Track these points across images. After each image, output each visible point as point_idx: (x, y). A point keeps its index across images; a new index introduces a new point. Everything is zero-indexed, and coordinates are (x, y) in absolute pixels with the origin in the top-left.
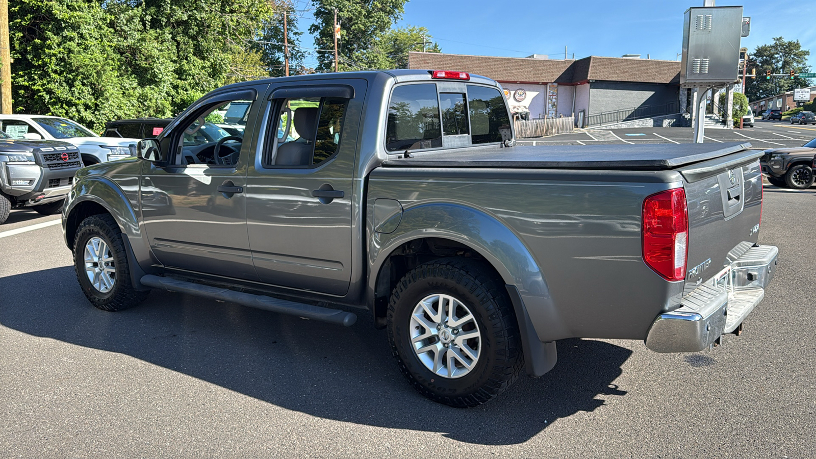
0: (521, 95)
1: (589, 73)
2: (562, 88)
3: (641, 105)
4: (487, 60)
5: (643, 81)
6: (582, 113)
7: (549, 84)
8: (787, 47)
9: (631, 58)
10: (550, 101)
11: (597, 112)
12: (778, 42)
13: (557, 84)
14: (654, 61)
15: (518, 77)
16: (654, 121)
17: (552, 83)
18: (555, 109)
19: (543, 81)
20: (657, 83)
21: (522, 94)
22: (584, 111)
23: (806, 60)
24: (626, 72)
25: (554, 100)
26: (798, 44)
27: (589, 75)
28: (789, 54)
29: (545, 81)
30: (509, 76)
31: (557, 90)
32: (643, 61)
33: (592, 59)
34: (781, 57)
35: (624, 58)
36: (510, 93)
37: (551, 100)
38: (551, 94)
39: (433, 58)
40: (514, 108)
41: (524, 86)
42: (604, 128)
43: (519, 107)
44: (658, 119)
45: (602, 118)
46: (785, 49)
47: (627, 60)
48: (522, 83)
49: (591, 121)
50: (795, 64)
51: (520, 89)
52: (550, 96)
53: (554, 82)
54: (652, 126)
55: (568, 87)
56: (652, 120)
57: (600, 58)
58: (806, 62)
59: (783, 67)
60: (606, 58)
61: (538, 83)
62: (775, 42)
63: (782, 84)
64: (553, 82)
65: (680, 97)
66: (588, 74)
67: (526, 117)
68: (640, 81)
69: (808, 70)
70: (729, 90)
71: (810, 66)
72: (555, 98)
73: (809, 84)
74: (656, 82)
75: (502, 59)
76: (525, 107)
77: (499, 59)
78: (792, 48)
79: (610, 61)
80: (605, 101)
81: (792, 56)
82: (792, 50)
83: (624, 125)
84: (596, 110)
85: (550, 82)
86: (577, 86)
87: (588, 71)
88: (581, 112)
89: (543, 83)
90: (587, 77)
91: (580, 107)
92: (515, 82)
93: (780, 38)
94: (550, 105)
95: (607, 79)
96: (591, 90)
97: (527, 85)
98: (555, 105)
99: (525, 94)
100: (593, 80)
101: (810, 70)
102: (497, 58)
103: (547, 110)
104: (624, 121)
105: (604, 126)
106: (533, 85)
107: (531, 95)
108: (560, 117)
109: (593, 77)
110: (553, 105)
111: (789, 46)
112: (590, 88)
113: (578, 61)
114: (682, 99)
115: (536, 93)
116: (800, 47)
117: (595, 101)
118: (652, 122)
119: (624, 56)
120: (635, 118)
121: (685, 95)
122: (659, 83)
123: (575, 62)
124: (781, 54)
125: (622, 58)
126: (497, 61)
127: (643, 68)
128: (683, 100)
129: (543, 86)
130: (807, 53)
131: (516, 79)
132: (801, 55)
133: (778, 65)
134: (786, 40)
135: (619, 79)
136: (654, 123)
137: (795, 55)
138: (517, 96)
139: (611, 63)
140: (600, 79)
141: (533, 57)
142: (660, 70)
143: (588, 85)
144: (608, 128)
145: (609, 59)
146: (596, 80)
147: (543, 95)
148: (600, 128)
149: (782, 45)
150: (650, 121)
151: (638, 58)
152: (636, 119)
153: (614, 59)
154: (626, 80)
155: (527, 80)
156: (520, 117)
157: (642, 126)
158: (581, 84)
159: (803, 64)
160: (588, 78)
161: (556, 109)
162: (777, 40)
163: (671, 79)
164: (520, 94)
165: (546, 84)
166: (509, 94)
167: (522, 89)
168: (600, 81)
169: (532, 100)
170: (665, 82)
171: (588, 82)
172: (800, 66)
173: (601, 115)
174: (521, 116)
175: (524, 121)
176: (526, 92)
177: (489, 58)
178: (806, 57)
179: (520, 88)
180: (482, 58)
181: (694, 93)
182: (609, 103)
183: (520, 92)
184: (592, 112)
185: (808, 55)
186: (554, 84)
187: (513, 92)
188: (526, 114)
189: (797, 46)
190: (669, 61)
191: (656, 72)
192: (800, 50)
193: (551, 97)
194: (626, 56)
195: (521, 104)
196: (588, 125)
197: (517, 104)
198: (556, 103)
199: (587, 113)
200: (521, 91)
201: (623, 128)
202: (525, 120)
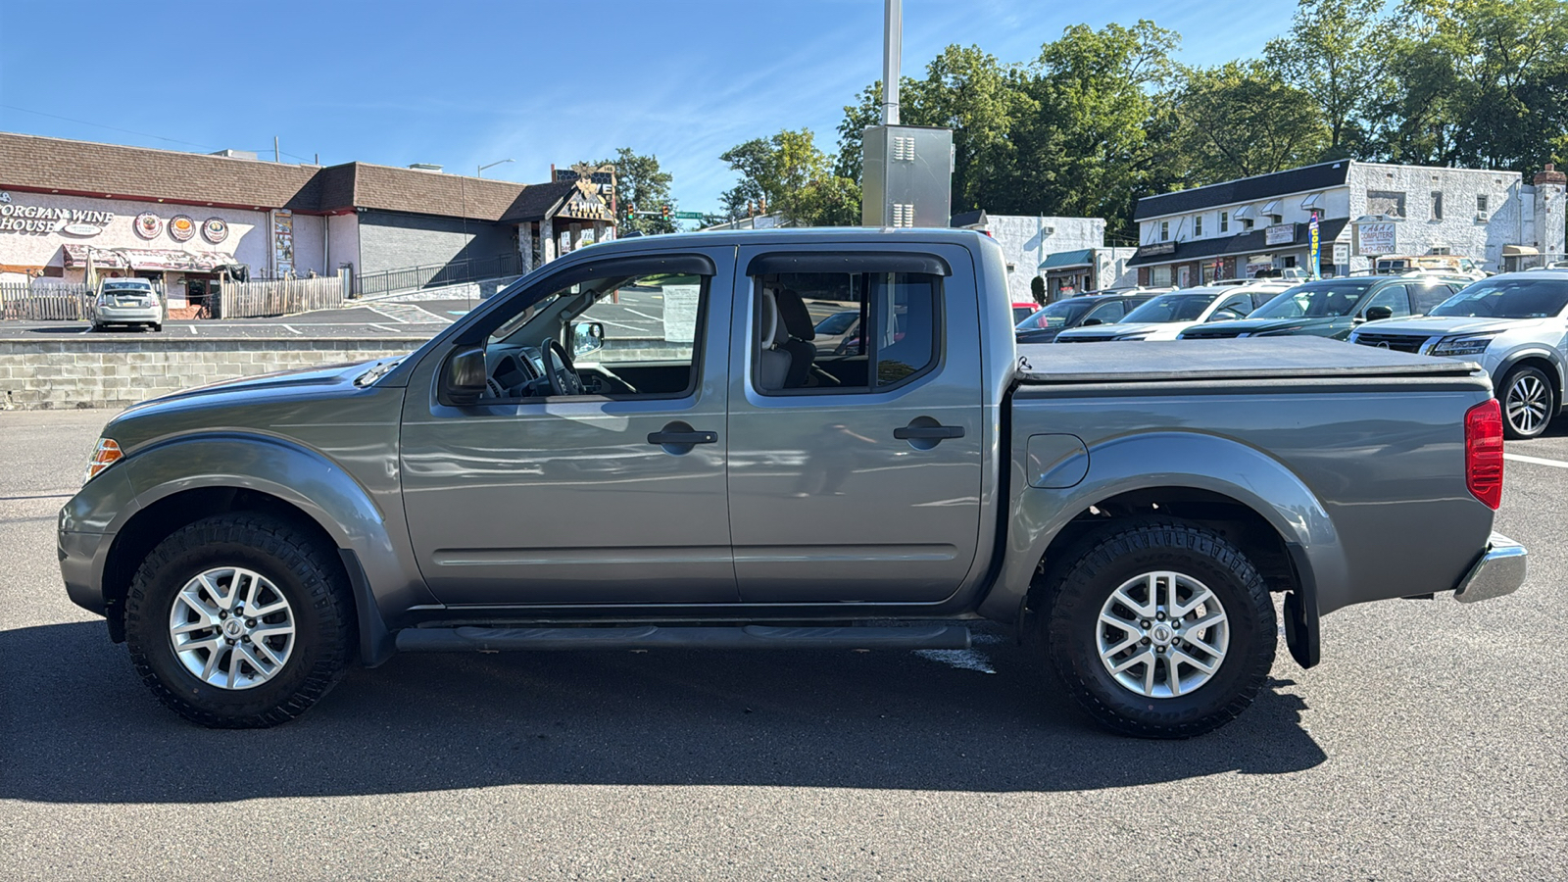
0: (216, 230)
1: (355, 194)
2: (300, 221)
3: (454, 259)
4: (137, 155)
5: (454, 215)
6: (348, 270)
7: (274, 211)
8: (639, 166)
9: (423, 171)
10: (279, 244)
11: (377, 270)
12: (625, 157)
13: (290, 212)
14: (470, 180)
15: (208, 194)
16: (483, 289)
17: (280, 209)
18: (290, 260)
19: (262, 205)
20: (478, 220)
21: (219, 228)
22: (350, 266)
23: (668, 189)
24: (424, 196)
25: (287, 243)
26: (655, 162)
27: (355, 198)
28: (644, 177)
29: (266, 205)
30: (188, 190)
31: (292, 224)
32: (449, 177)
33: (357, 168)
34: (631, 182)
35: (414, 169)
36: (194, 226)
37: (282, 243)
38: (280, 231)
39: (9, 143)
40: (205, 256)
41: (221, 213)
42: (395, 299)
43: (215, 253)
44: (487, 284)
45: (389, 281)
46: (636, 168)
47: (421, 174)
48: (216, 205)
49: (367, 285)
50: (653, 195)
51: (214, 218)
52: (279, 234)
53: (284, 208)
54: (479, 298)
55: (311, 218)
56: (478, 286)
57: (374, 168)
58: (669, 192)
59: (637, 199)
60: (383, 169)
61: (250, 208)
62: (620, 155)
63: (638, 227)
64: (281, 206)
65: (521, 246)
66: (353, 196)
67: (243, 276)
68: (449, 214)
69: (671, 205)
70: (599, 237)
71: (675, 200)
72: (289, 239)
73: (676, 228)
74: (476, 217)
75: (171, 155)
76: (228, 255)
77: (164, 154)
78: (648, 168)
79: (392, 174)
80: (390, 248)
81: (648, 181)
82: (648, 170)
83: (431, 295)
84: (374, 265)
85: (276, 206)
86: (330, 217)
87: (352, 191)
88: (345, 267)
89: (261, 207)
90: (352, 201)
91: (340, 256)
92: (203, 204)
93: (628, 150)
94: (280, 252)
95: (389, 208)
96: (361, 225)
97: (228, 210)
98: (289, 252)
99: (226, 227)
100: (364, 208)
101: (675, 206)
102: (159, 153)
103: (275, 262)
104: (426, 287)
105: (394, 296)
106: (242, 211)
107: (238, 231)
108: (311, 277)
109: (363, 202)
110: (287, 253)
111: (643, 165)
112: (359, 223)
113: (328, 169)
114: (524, 249)
115: (248, 228)
116: (658, 167)
117: (371, 247)
118: (479, 289)
119: (412, 166)
120: (448, 281)
121: (528, 242)
122: (482, 220)
123: (322, 170)
124: (631, 176)
125: (408, 169)
126: (161, 159)
127: (452, 192)
128: (526, 251)
129: (263, 214)
130: (669, 178)
131: (204, 198)
132: (661, 181)
133: (628, 195)
134: (637, 155)
135: (412, 209)
136: (481, 291)
137: (652, 179)
138: (209, 232)
139: (392, 177)
140: (377, 207)
141: (226, 155)
142: (482, 196)
143: (355, 218)
144: (402, 299)
145: (390, 169)
146: (368, 208)
147: (262, 230)
148: (387, 300)
149: (631, 162)
150: (474, 287)
151: (439, 172)
152: (451, 283)
153: (398, 170)
154: (425, 211)
155: (229, 201)
156: (230, 275)
157: (462, 298)
158: (339, 214)
159: (665, 196)
160: (355, 204)
161: (293, 261)
162: (624, 153)
163: (502, 214)
164: (214, 227)
165: (267, 210)
166: (191, 228)
167: (218, 219)
168: (377, 209)
169: (241, 240)
170: (491, 218)
171: (355, 211)
172: (661, 198)
173: (387, 274)
174: (234, 274)
175: (240, 283)
176: (228, 224)
177: (142, 152)
178: (668, 184)
179: (215, 215)
180: (125, 150)
181: (544, 240)
182: (396, 253)
183: (216, 224)
184: (366, 269)
185: (671, 181)
186: (283, 211)
187: (199, 224)
188: (244, 268)
189: (654, 165)
190: (494, 181)
191: (475, 200)
192: (658, 173)
193: (281, 236)
194: (417, 166)
195: (219, 248)
196: (361, 293)
197: (209, 248)
198: (291, 249)
199: (356, 272)
200: (216, 222)
201: (428, 299)
202: (242, 281)
